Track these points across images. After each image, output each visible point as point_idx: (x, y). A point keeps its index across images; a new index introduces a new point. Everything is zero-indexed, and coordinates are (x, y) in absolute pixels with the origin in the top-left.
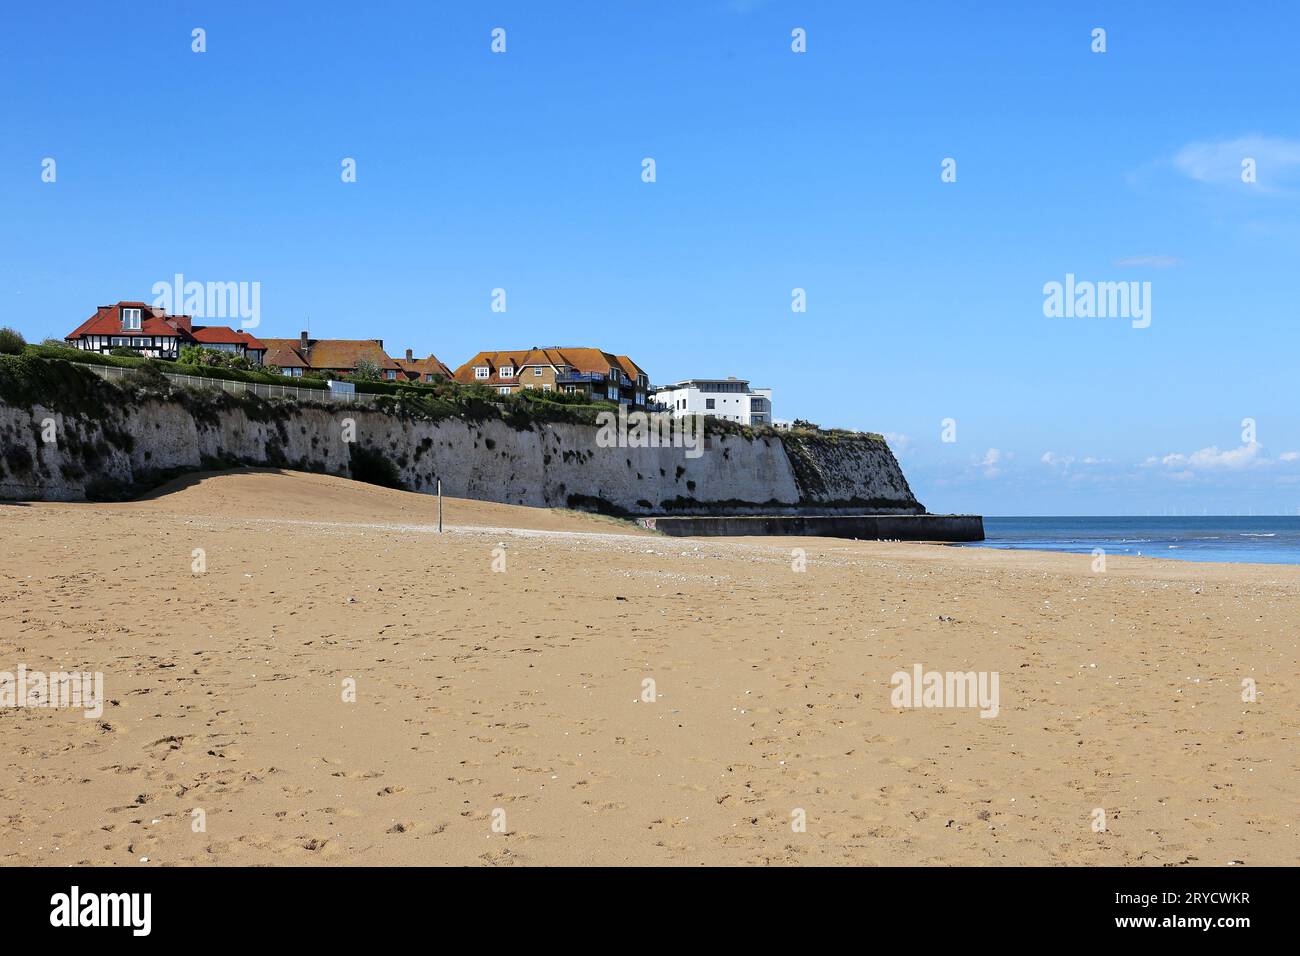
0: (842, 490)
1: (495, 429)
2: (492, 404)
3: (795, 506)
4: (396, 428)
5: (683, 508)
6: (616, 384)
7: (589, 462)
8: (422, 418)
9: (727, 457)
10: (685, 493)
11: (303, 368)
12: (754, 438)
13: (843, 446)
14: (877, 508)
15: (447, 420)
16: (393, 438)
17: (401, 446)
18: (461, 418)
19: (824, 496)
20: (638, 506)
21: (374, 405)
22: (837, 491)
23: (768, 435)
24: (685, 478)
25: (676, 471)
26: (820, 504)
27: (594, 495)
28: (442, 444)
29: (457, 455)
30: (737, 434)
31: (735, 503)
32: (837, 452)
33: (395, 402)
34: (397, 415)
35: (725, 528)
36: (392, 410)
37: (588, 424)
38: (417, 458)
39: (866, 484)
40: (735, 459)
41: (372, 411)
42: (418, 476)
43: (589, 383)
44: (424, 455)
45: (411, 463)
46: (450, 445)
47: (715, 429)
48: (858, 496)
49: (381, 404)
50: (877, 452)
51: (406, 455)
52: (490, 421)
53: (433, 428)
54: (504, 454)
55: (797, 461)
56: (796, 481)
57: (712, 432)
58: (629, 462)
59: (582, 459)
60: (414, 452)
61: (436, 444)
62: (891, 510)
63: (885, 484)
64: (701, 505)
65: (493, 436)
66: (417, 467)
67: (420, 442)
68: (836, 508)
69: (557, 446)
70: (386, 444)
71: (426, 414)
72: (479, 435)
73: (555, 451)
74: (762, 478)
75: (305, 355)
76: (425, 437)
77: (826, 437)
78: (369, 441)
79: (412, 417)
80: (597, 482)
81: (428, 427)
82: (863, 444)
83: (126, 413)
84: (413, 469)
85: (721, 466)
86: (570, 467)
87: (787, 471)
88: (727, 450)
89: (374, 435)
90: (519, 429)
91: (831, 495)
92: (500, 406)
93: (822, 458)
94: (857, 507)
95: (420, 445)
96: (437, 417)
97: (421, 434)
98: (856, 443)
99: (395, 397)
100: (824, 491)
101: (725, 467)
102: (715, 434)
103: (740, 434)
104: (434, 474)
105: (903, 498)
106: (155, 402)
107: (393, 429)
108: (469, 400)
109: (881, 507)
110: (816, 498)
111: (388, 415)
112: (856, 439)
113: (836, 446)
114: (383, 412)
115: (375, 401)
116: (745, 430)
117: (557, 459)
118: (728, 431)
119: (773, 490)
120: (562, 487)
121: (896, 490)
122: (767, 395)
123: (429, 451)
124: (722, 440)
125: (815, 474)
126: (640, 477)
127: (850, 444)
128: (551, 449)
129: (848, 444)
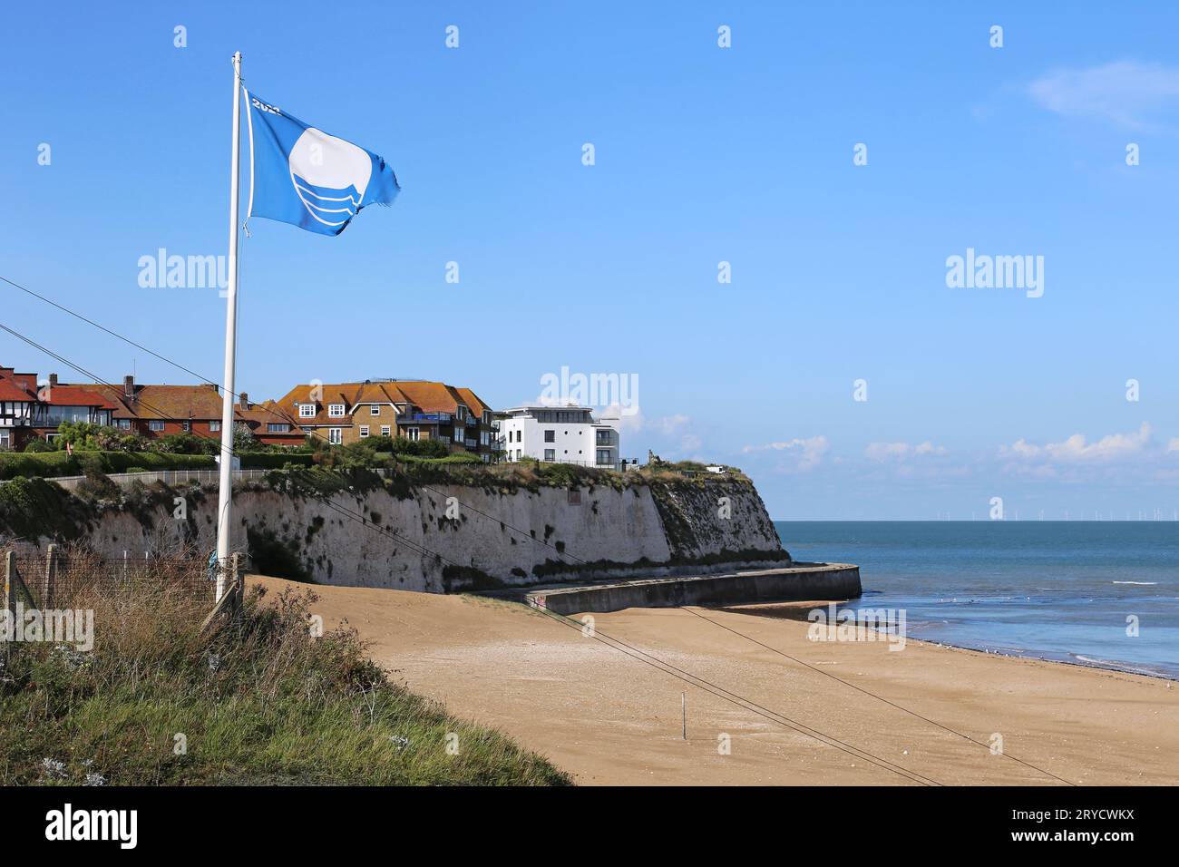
0: (712, 543)
1: (380, 500)
2: (373, 471)
3: (666, 565)
4: (287, 506)
5: (554, 574)
6: (462, 424)
7: (463, 528)
8: (312, 493)
9: (595, 511)
10: (554, 555)
11: (131, 420)
12: (624, 489)
13: (710, 490)
14: (748, 561)
15: (336, 494)
16: (285, 519)
17: (293, 527)
18: (349, 491)
19: (696, 552)
20: (513, 575)
21: (266, 483)
22: (707, 544)
23: (638, 483)
24: (553, 539)
25: (544, 531)
26: (693, 561)
27: (467, 565)
28: (332, 522)
29: (348, 534)
30: (606, 484)
31: (606, 564)
32: (705, 498)
33: (285, 477)
34: (289, 493)
35: (609, 599)
36: (283, 486)
37: (461, 484)
38: (309, 540)
39: (736, 533)
40: (604, 514)
41: (265, 490)
42: (310, 560)
43: (435, 425)
44: (315, 537)
45: (303, 545)
46: (341, 522)
47: (584, 481)
48: (727, 548)
49: (273, 479)
50: (747, 495)
51: (297, 538)
52: (374, 491)
53: (324, 505)
54: (388, 528)
55: (665, 510)
56: (666, 535)
57: (581, 483)
58: (503, 526)
59: (456, 525)
60: (306, 534)
61: (327, 524)
62: (764, 563)
63: (755, 532)
64: (571, 569)
65: (378, 508)
66: (309, 550)
67: (311, 522)
68: (709, 565)
69: (433, 513)
70: (279, 527)
71: (317, 489)
72: (366, 509)
73: (431, 518)
74: (632, 534)
75: (131, 403)
76: (316, 516)
77: (693, 480)
78: (262, 524)
79: (302, 494)
80: (470, 550)
81: (319, 504)
82: (730, 486)
83: (91, 530)
84: (305, 553)
85: (589, 522)
86: (445, 535)
87: (657, 524)
88: (596, 503)
89: (267, 517)
90: (401, 499)
91: (703, 550)
92: (381, 472)
93: (691, 507)
94: (728, 561)
95: (311, 525)
96: (327, 491)
97: (312, 511)
98: (723, 485)
99: (284, 471)
100: (695, 546)
101: (594, 523)
102: (584, 486)
103: (610, 484)
104: (325, 557)
105: (775, 548)
106: (111, 512)
107: (285, 509)
108: (354, 469)
109: (752, 560)
110: (687, 554)
111: (281, 494)
112: (723, 481)
113: (704, 490)
114: (274, 489)
115: (267, 478)
116: (614, 479)
117: (434, 526)
118: (597, 482)
119: (643, 547)
120: (438, 558)
121: (767, 539)
122: (615, 426)
123: (321, 530)
124: (590, 492)
125: (685, 525)
126: (514, 542)
127: (717, 487)
128: (427, 516)
129: (715, 487)
